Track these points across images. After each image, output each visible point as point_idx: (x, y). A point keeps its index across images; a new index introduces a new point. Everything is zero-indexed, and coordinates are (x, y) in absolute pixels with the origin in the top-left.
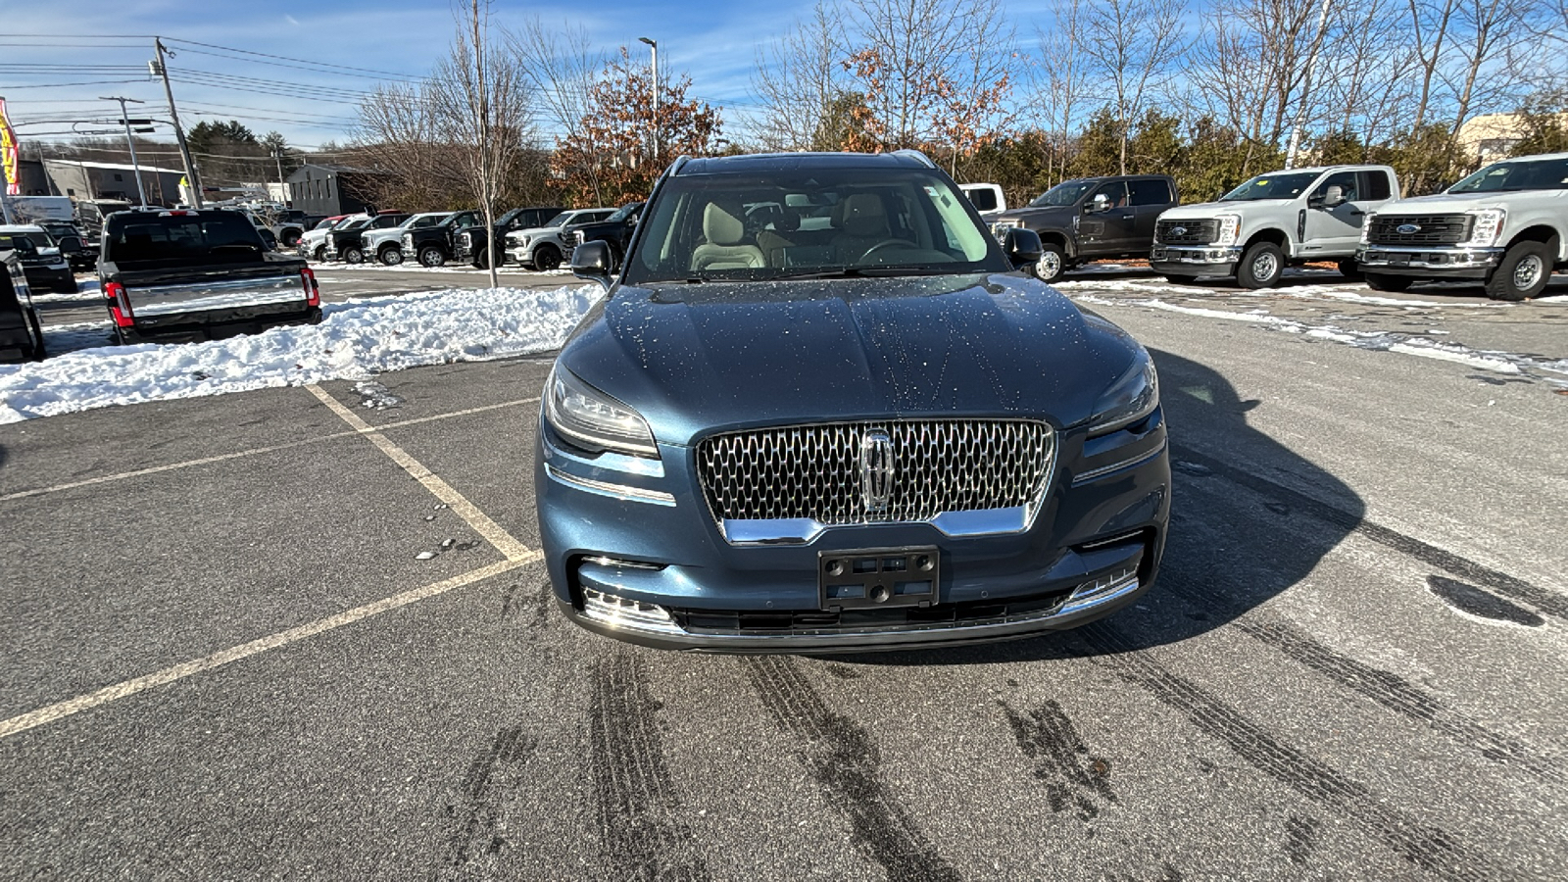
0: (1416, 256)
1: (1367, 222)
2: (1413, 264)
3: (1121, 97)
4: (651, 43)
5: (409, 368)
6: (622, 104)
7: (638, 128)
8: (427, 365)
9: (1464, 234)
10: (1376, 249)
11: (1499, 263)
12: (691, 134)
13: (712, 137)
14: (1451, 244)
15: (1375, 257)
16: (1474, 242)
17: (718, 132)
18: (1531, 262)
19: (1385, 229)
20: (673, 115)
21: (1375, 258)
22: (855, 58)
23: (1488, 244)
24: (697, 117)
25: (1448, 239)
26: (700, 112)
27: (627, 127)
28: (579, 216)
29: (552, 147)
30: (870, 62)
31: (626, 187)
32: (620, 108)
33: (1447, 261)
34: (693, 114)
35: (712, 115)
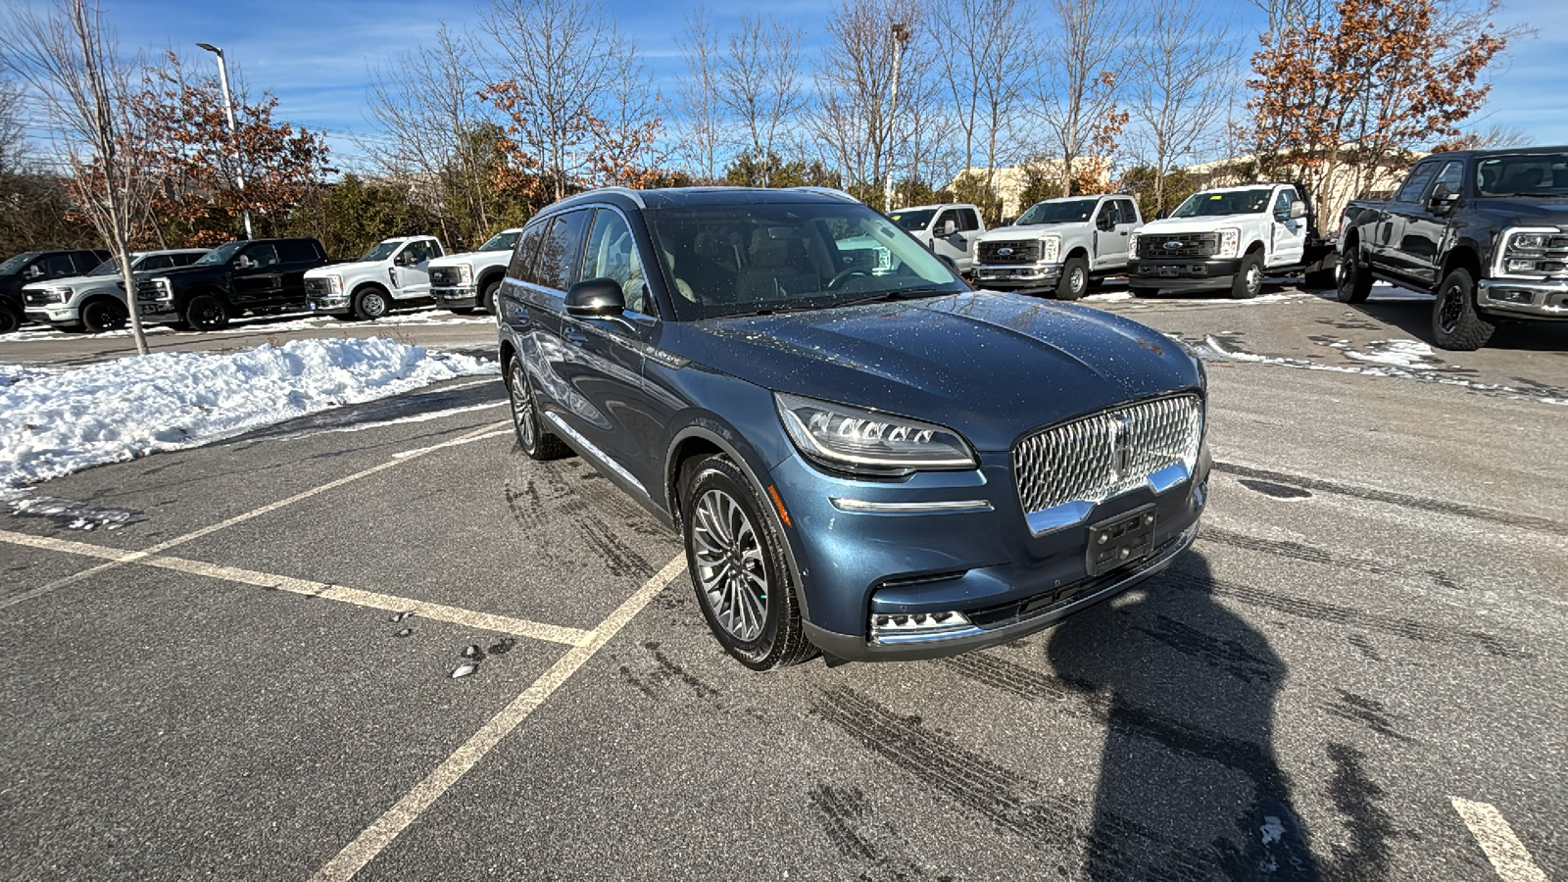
0: (1013, 271)
1: (976, 247)
2: (1012, 277)
3: (756, 143)
4: (215, 50)
5: (76, 472)
6: (179, 121)
7: (209, 152)
8: (104, 464)
9: (1040, 254)
10: (984, 267)
11: (1062, 274)
12: (286, 162)
13: (314, 164)
14: (1033, 262)
15: (985, 273)
16: (1046, 260)
17: (324, 159)
18: (1077, 273)
19: (989, 251)
20: (260, 140)
21: (986, 275)
22: (493, 89)
23: (1054, 261)
24: (293, 142)
25: (1031, 258)
26: (297, 136)
27: (192, 150)
28: (148, 259)
29: (68, 171)
30: (506, 94)
31: (201, 223)
32: (176, 125)
33: (1033, 274)
34: (287, 138)
35: (312, 141)
